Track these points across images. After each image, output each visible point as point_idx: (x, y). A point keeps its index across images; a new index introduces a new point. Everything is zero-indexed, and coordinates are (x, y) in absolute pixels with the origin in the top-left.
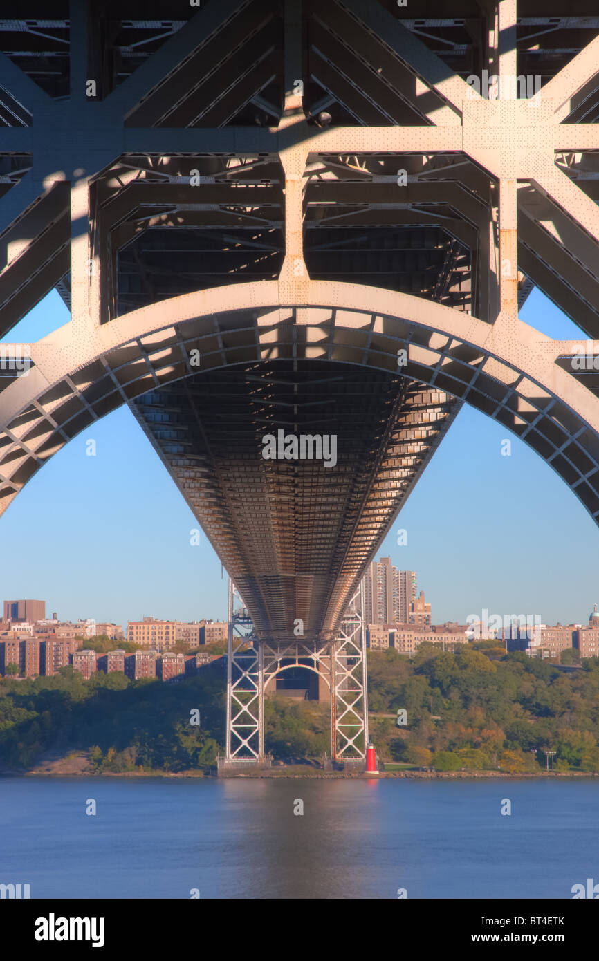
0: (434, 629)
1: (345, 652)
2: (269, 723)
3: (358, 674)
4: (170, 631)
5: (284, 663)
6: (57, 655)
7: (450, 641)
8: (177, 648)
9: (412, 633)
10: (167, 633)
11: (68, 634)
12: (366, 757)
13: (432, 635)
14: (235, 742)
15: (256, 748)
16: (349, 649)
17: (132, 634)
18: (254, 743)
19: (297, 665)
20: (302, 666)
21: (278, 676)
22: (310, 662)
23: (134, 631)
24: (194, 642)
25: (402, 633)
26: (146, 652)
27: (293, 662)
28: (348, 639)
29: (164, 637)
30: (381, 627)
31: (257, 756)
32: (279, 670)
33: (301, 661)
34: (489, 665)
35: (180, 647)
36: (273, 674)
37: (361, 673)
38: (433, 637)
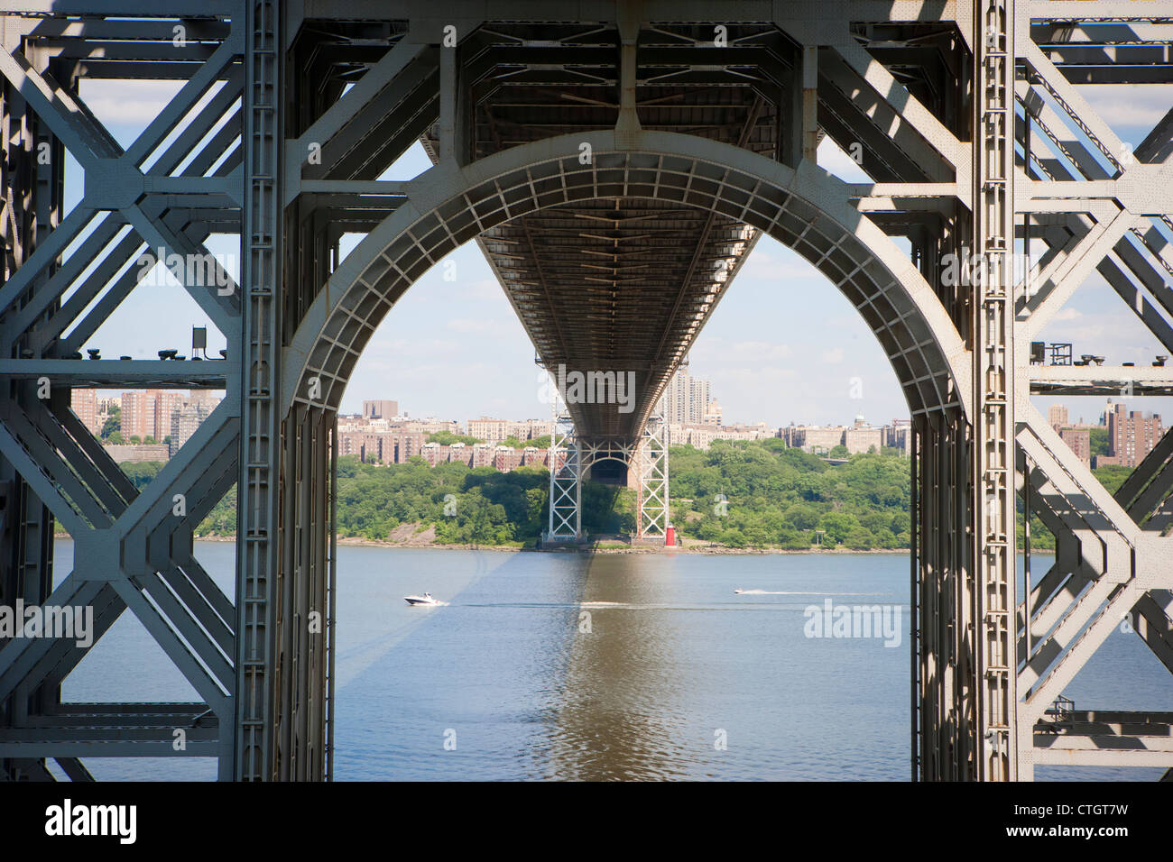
0: (725, 429)
1: (650, 447)
2: (585, 505)
3: (660, 466)
4: (503, 428)
5: (599, 455)
6: (408, 448)
7: (738, 439)
8: (509, 442)
9: (706, 432)
10: (500, 430)
11: (417, 429)
12: (667, 535)
13: (723, 433)
14: (557, 522)
15: (574, 526)
16: (654, 445)
17: (470, 430)
18: (572, 522)
19: (609, 458)
20: (613, 458)
21: (592, 467)
22: (621, 455)
23: (473, 428)
24: (522, 438)
25: (698, 432)
26: (482, 446)
27: (606, 455)
28: (652, 437)
29: (497, 433)
30: (680, 427)
31: (575, 533)
32: (594, 461)
33: (613, 455)
34: (773, 458)
35: (512, 441)
36: (590, 465)
37: (663, 465)
38: (725, 436)
